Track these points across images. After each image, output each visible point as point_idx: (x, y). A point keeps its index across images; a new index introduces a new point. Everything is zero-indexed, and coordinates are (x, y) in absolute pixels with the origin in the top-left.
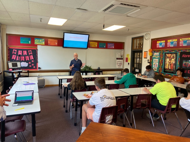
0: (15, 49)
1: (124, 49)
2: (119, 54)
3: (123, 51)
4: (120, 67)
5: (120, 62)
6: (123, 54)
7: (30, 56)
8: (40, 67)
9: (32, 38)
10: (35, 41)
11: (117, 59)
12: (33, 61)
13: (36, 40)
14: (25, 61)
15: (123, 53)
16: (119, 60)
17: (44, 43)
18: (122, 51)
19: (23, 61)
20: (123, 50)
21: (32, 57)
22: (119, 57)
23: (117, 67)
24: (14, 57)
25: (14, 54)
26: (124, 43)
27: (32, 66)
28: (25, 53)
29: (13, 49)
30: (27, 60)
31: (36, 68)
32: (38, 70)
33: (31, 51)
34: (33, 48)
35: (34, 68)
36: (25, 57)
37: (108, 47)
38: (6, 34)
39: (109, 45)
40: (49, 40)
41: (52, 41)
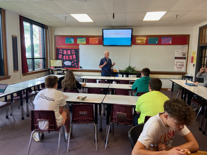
0: (61, 49)
2: (180, 51)
3: (187, 47)
4: (180, 69)
5: (181, 63)
6: (187, 51)
7: (73, 56)
8: (81, 66)
9: (75, 38)
10: (78, 40)
11: (176, 58)
12: (75, 60)
13: (79, 39)
14: (69, 60)
15: (187, 49)
16: (179, 60)
17: (85, 43)
18: (185, 47)
19: (67, 60)
20: (187, 45)
21: (74, 57)
22: (180, 56)
23: (176, 70)
24: (60, 56)
25: (60, 54)
26: (189, 36)
27: (75, 65)
28: (69, 52)
29: (60, 49)
30: (70, 59)
31: (78, 67)
32: (80, 69)
33: (74, 50)
34: (75, 47)
35: (76, 67)
36: (69, 56)
37: (162, 43)
38: (54, 35)
39: (163, 39)
40: (90, 39)
41: (93, 40)
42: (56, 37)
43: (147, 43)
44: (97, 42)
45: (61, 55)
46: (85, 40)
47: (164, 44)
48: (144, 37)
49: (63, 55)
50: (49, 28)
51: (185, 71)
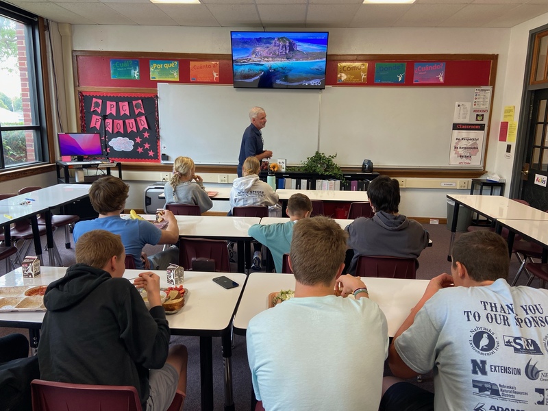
1: (493, 84)
2: (468, 105)
3: (489, 94)
4: (468, 161)
5: (471, 142)
6: (488, 105)
7: (138, 119)
8: (167, 154)
9: (143, 60)
10: (151, 69)
11: (456, 127)
13: (155, 65)
15: (488, 100)
16: (464, 134)
17: (176, 77)
18: (482, 93)
20: (490, 88)
22: (467, 121)
23: (454, 162)
24: (96, 122)
25: (95, 112)
26: (495, 58)
28: (125, 109)
29: (93, 97)
31: (156, 157)
34: (144, 91)
36: (124, 122)
37: (416, 79)
38: (73, 51)
39: (420, 69)
40: (192, 64)
41: (201, 67)
42: (76, 56)
43: (371, 81)
44: (215, 74)
45: (99, 117)
46: (177, 70)
47: (422, 82)
48: (360, 61)
49: (105, 117)
50: (53, 27)
51: (482, 165)
